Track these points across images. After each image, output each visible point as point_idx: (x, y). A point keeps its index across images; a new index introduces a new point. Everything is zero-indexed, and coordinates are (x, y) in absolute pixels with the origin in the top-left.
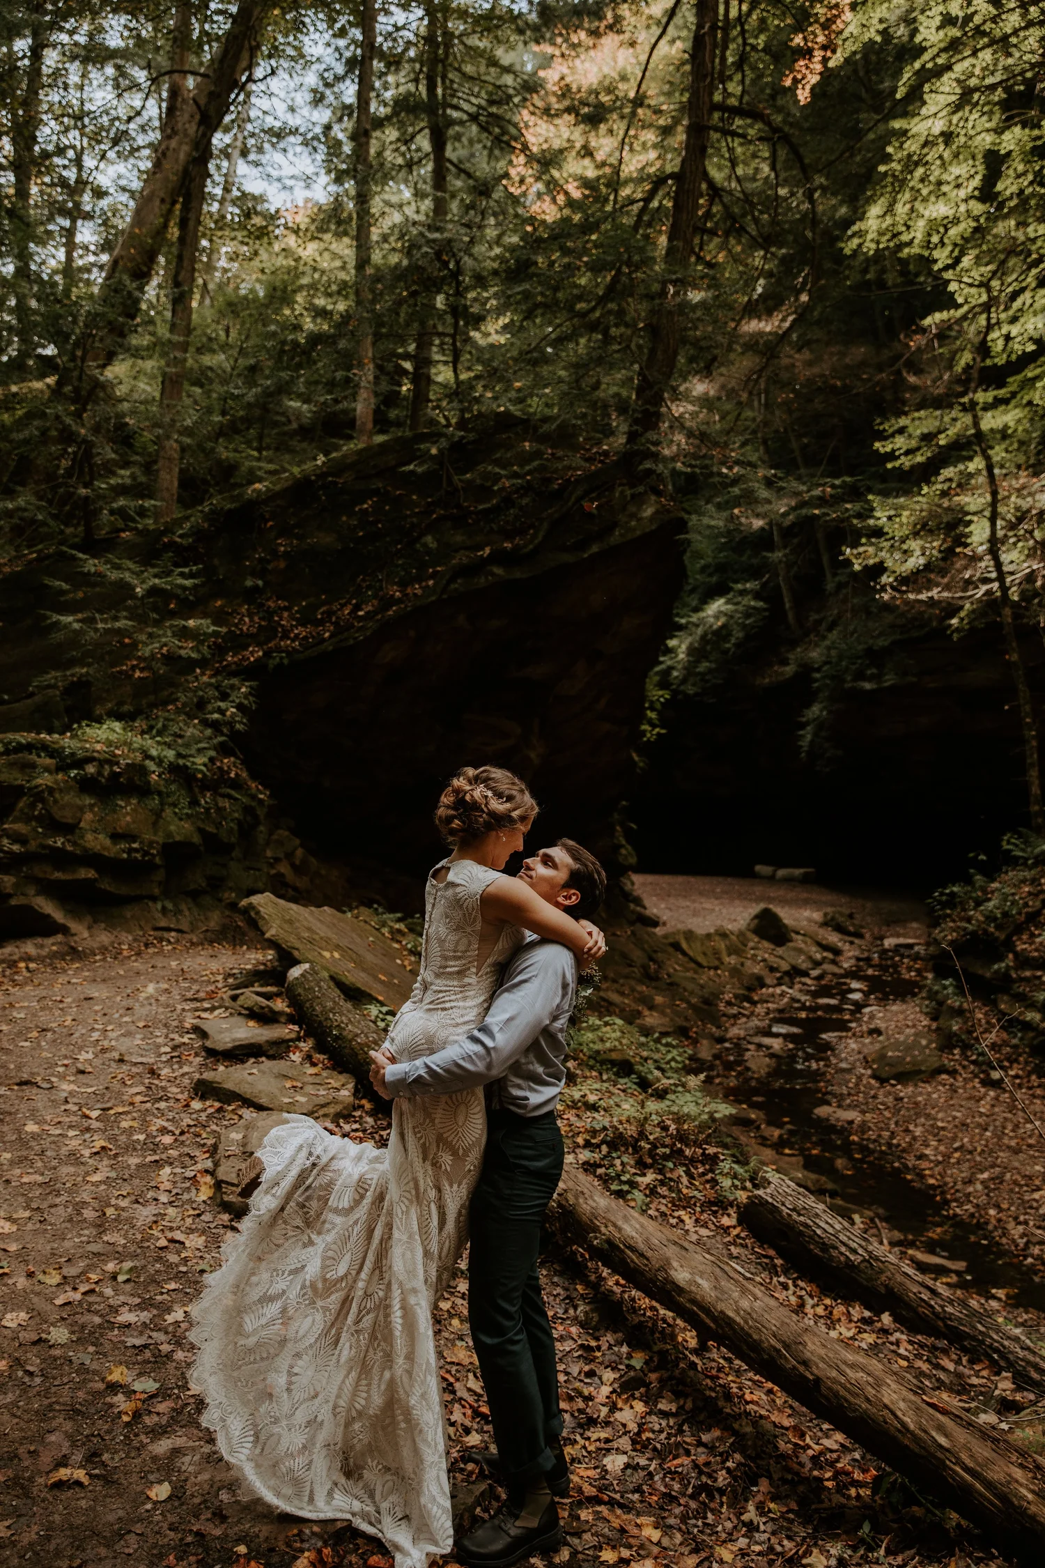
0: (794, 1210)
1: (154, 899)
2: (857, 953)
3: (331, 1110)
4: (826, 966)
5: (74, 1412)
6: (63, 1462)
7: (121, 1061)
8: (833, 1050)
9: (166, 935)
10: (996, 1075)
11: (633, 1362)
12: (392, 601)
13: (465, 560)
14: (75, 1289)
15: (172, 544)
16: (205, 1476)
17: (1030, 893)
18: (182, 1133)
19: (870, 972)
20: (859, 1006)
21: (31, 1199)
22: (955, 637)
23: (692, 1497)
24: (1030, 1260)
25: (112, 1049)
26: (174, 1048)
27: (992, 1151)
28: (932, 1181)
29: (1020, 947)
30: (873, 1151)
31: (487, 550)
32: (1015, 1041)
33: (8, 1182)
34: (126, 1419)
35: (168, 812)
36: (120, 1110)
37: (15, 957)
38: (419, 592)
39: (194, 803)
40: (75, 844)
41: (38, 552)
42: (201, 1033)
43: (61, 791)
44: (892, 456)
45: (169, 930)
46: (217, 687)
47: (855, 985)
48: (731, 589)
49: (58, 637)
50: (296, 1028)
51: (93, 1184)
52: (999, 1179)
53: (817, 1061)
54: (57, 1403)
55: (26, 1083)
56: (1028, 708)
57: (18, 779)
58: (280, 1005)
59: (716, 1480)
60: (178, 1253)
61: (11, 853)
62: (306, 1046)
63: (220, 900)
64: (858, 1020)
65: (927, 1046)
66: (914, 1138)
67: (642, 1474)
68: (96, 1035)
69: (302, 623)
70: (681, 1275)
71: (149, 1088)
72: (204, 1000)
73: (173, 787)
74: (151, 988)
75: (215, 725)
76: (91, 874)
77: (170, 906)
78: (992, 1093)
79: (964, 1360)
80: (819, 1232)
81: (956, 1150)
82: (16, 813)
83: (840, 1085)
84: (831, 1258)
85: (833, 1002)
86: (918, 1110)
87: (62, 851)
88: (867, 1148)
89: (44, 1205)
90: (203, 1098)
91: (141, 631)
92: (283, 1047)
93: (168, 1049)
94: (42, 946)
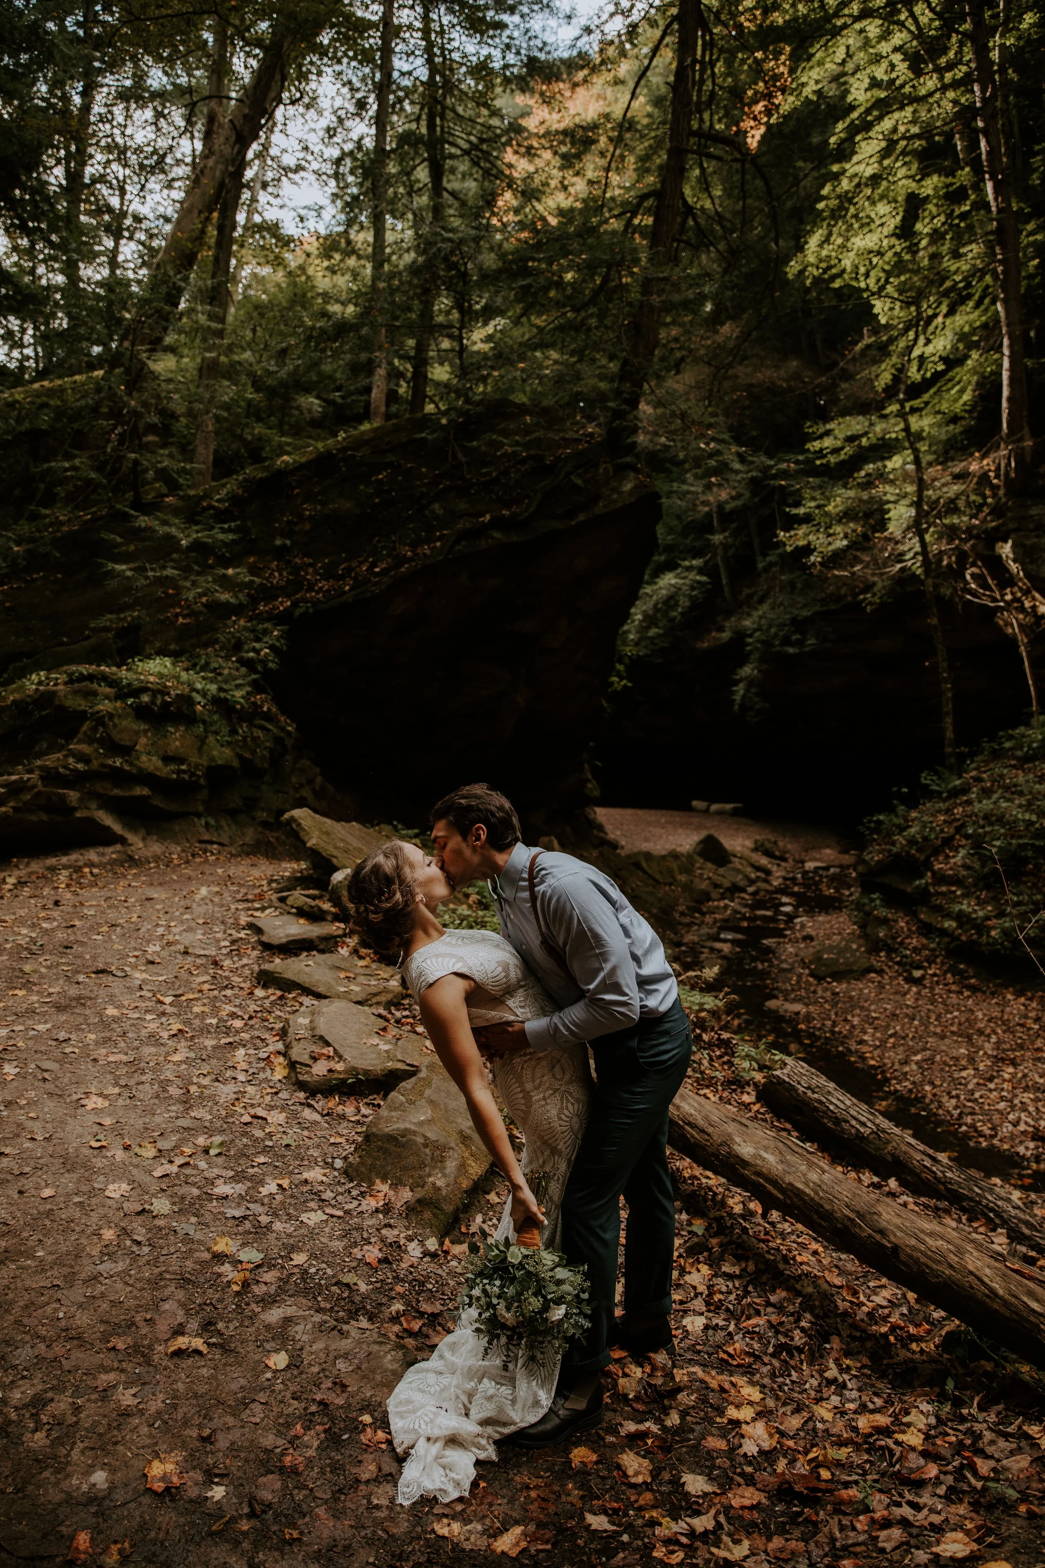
0: (808, 1088)
1: (199, 815)
2: (783, 873)
3: (383, 998)
4: (759, 884)
5: (184, 1281)
6: (179, 1331)
7: (186, 953)
8: (774, 953)
9: (209, 847)
10: (917, 974)
11: (694, 1228)
12: (405, 560)
13: (468, 525)
14: (171, 1162)
15: (210, 507)
16: (319, 1345)
17: (945, 821)
18: (251, 1018)
19: (796, 889)
20: (791, 917)
21: (119, 1077)
22: (869, 609)
23: (773, 1355)
24: (964, 1128)
25: (176, 942)
26: (233, 942)
27: (921, 1037)
28: (872, 1062)
29: (937, 866)
30: (819, 1038)
31: (488, 517)
32: (932, 946)
33: (95, 1060)
34: (236, 1288)
35: (211, 739)
36: (191, 996)
37: (81, 863)
38: (428, 552)
39: (233, 732)
40: (131, 764)
41: (93, 514)
42: (257, 930)
43: (119, 716)
44: (820, 454)
45: (211, 842)
46: (253, 631)
47: (785, 899)
48: (679, 566)
49: (113, 584)
50: (342, 925)
51: (174, 1063)
52: (931, 1060)
53: (762, 962)
54: (167, 1271)
55: (102, 971)
56: (945, 664)
57: (81, 704)
58: (327, 906)
59: (792, 1339)
60: (263, 1129)
61: (76, 770)
62: (352, 941)
63: (254, 819)
64: (791, 929)
65: (857, 950)
66: (853, 1027)
67: (723, 1333)
68: (160, 930)
69: (326, 577)
70: (745, 1150)
71: (214, 977)
72: (253, 901)
73: (215, 717)
74: (204, 891)
75: (249, 664)
76: (145, 791)
77: (212, 822)
78: (914, 989)
79: (964, 1219)
80: (832, 1107)
81: (891, 1036)
82: (80, 736)
83: (784, 982)
84: (843, 1131)
85: (769, 913)
86: (853, 1004)
87: (120, 770)
88: (813, 1034)
89: (132, 1083)
90: (265, 987)
91: (186, 579)
92: (332, 942)
93: (227, 943)
94: (103, 854)
